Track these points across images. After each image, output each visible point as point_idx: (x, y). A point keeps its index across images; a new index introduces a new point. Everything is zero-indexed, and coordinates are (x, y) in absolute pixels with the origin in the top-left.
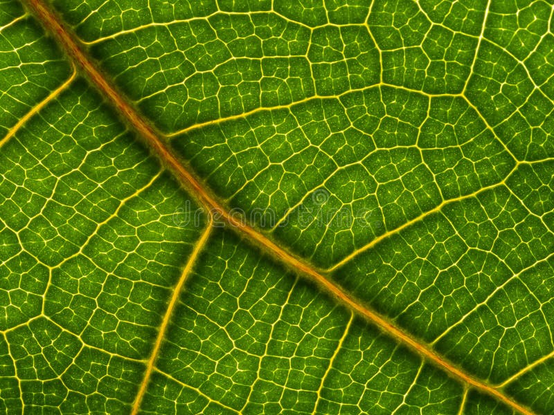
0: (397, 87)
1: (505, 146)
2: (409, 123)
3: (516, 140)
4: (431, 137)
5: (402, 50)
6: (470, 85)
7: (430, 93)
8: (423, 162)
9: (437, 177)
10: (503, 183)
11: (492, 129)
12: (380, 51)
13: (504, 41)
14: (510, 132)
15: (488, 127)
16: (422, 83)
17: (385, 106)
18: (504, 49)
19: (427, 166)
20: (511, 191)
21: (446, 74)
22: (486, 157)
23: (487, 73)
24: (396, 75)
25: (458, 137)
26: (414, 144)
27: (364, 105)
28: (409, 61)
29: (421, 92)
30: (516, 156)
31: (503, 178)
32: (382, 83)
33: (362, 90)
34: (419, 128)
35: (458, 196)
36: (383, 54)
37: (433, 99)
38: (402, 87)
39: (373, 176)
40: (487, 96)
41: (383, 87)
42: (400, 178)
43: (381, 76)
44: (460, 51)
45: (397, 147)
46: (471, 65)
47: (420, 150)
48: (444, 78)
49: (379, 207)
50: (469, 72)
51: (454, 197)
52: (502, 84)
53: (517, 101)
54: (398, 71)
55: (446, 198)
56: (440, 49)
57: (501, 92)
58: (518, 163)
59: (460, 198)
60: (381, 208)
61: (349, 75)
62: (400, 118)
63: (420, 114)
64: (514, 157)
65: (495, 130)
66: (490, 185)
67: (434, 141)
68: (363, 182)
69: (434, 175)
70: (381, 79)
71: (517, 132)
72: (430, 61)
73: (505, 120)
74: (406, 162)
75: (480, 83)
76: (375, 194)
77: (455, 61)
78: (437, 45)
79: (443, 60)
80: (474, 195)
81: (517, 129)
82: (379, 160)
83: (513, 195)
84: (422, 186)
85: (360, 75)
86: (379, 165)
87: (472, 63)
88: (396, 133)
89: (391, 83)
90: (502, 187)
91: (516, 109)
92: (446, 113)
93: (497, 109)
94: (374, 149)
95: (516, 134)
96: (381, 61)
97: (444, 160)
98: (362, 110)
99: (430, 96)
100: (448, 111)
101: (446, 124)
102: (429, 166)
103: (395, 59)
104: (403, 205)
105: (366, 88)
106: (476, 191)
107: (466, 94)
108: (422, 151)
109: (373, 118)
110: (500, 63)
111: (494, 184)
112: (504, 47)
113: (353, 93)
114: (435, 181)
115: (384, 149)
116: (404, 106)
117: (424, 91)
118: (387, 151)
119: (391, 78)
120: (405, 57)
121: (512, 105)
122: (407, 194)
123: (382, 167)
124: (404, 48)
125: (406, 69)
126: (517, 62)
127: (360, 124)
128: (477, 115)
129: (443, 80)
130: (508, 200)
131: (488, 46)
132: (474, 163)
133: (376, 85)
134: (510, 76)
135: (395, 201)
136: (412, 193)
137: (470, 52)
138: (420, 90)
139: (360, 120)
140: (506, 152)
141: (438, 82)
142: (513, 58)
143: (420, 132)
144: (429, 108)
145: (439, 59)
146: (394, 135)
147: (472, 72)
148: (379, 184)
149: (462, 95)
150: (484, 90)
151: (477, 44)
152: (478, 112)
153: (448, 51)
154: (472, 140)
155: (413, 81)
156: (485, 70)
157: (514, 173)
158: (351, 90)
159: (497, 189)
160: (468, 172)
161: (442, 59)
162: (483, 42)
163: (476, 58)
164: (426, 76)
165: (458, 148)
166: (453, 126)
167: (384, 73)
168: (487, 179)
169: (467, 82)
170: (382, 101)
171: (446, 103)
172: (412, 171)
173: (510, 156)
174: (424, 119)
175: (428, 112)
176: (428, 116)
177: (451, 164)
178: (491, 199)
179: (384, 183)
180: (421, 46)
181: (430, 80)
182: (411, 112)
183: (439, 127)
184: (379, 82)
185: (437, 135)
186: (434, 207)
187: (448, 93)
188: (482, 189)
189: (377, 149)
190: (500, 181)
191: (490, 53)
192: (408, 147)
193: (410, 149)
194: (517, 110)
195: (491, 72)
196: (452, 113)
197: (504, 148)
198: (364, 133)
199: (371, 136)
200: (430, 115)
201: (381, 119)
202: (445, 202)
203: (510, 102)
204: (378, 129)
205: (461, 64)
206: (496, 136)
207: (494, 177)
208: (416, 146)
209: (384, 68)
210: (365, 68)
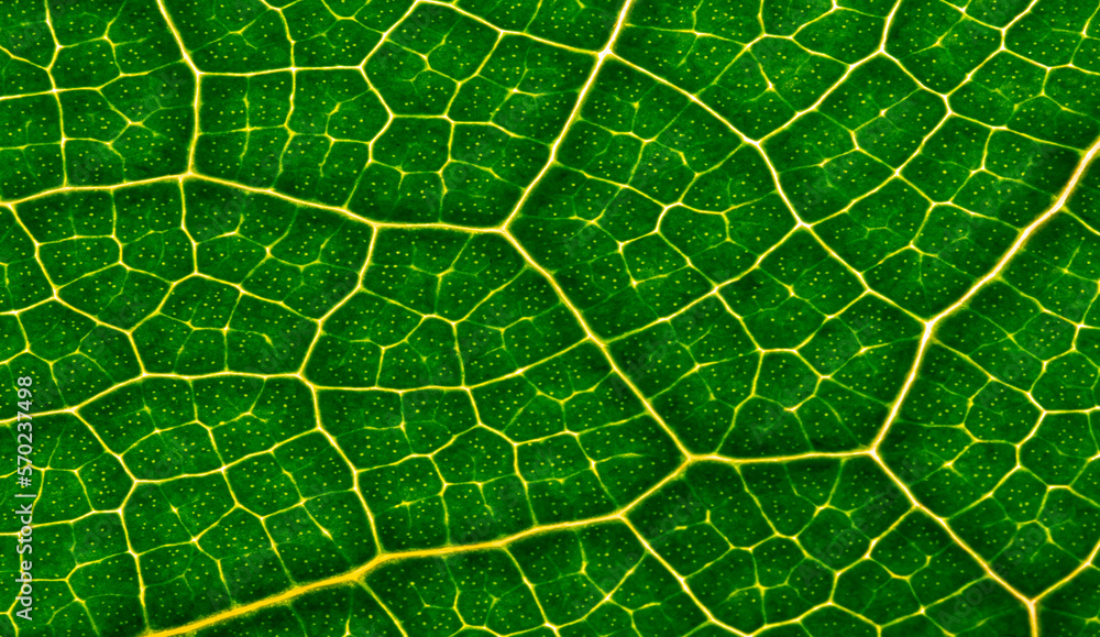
0: (249, 190)
1: (647, 404)
2: (281, 303)
3: (695, 385)
4: (362, 354)
5: (288, 75)
6: (538, 200)
7: (379, 217)
8: (319, 428)
9: (362, 478)
10: (620, 515)
11: (602, 345)
12: (198, 74)
13: (696, 70)
14: (674, 359)
15: (590, 336)
16: (350, 185)
17: (195, 244)
18: (693, 98)
19: (332, 441)
20: (646, 544)
21: (450, 159)
22: (567, 432)
23: (612, 169)
24: (251, 153)
25: (469, 359)
26: (294, 368)
27: (113, 236)
28: (309, 112)
29: (343, 211)
30: (683, 436)
31: (623, 503)
32: (191, 173)
33: (112, 188)
34: (320, 322)
35: (438, 541)
36: (206, 82)
37: (383, 234)
38: (270, 191)
39: (119, 457)
40: (601, 241)
41: (191, 186)
42: (223, 470)
43: (192, 149)
44: (515, 90)
45: (226, 372)
46: (551, 140)
47: (314, 388)
48: (440, 173)
49: (130, 551)
50: (544, 161)
51: (423, 545)
52: (666, 208)
53: (716, 264)
54: (260, 140)
55: (390, 545)
56: (438, 81)
57: (657, 230)
58: (690, 458)
59: (447, 550)
60: (136, 556)
61: (64, 139)
62: (246, 287)
63: (331, 277)
64: (674, 437)
65: (613, 349)
66: (570, 518)
67: (373, 368)
68: (76, 472)
69: (355, 472)
70: (191, 161)
71: (701, 360)
72: (392, 116)
73: (661, 320)
74: (255, 422)
75: (582, 196)
76: (120, 511)
77: (490, 123)
78: (428, 68)
79: (445, 116)
80: (501, 543)
81: (702, 353)
82: (147, 409)
83: (650, 559)
84: (302, 502)
85: (109, 144)
86: (147, 425)
87: (556, 134)
88: (226, 330)
89: (229, 176)
90: (618, 529)
91: (708, 288)
92: (431, 282)
93: (634, 283)
94: (137, 372)
95: (697, 367)
96: (197, 103)
97: (402, 426)
98: (104, 251)
99: (376, 226)
100: (440, 276)
101: (425, 317)
102: (339, 443)
103: (253, 101)
104: (222, 554)
105: (127, 184)
106: (511, 532)
107: (519, 229)
108: (322, 395)
109: (143, 280)
110: (667, 139)
111: (581, 517)
112: (691, 90)
113: (74, 195)
114: (356, 489)
115: (173, 375)
116: (268, 249)
117: (353, 208)
118: (183, 384)
119: (231, 158)
120: (292, 97)
121: (695, 275)
122: (243, 523)
123: (157, 431)
124: (293, 69)
125: (292, 134)
126: (737, 140)
127: (89, 293)
128: (551, 296)
129: (436, 180)
130: (630, 572)
131: (629, 82)
132: (515, 445)
133: (167, 178)
134: (702, 182)
135: (194, 540)
136: (262, 519)
137: (552, 99)
138: (340, 204)
139: (90, 283)
140: (649, 421)
141: (415, 183)
142: (723, 127)
143: (320, 332)
144: (368, 262)
145: (428, 111)
146: (219, 334)
147: (552, 160)
148: (136, 482)
149: (503, 230)
150: (593, 222)
151: (585, 77)
152: (558, 289)
153: (467, 89)
154: (520, 372)
155: (314, 174)
156: (606, 158)
157: (667, 490)
158: (66, 188)
159: (593, 534)
160: (491, 471)
161: (440, 112)
162: (610, 68)
163: (575, 116)
164: (371, 160)
165: (463, 395)
166: (454, 324)
167: (203, 142)
168: (559, 501)
169: (527, 191)
170: (183, 227)
171: (435, 252)
172: (271, 451)
173: (660, 432)
174: (342, 294)
175: (362, 273)
176: (359, 287)
177: (427, 440)
178: (566, 562)
179: (158, 482)
180: (360, 68)
181: (383, 176)
182: (296, 270)
183: (400, 322)
184: (181, 169)
185: (383, 349)
186: (342, 568)
187: (447, 219)
188: (537, 529)
189: (145, 374)
190: (610, 508)
191: (636, 105)
192: (265, 377)
193: (271, 383)
194: (715, 291)
195: (628, 166)
196: (454, 286)
197: (641, 408)
198: (99, 323)
199: (128, 333)
200: (367, 283)
201: (174, 284)
202: (383, 557)
203: (689, 264)
204: (157, 312)
205: (512, 135)
206: (615, 369)
207: (586, 496)
208: (299, 375)
209: (204, 127)
210: (130, 123)
